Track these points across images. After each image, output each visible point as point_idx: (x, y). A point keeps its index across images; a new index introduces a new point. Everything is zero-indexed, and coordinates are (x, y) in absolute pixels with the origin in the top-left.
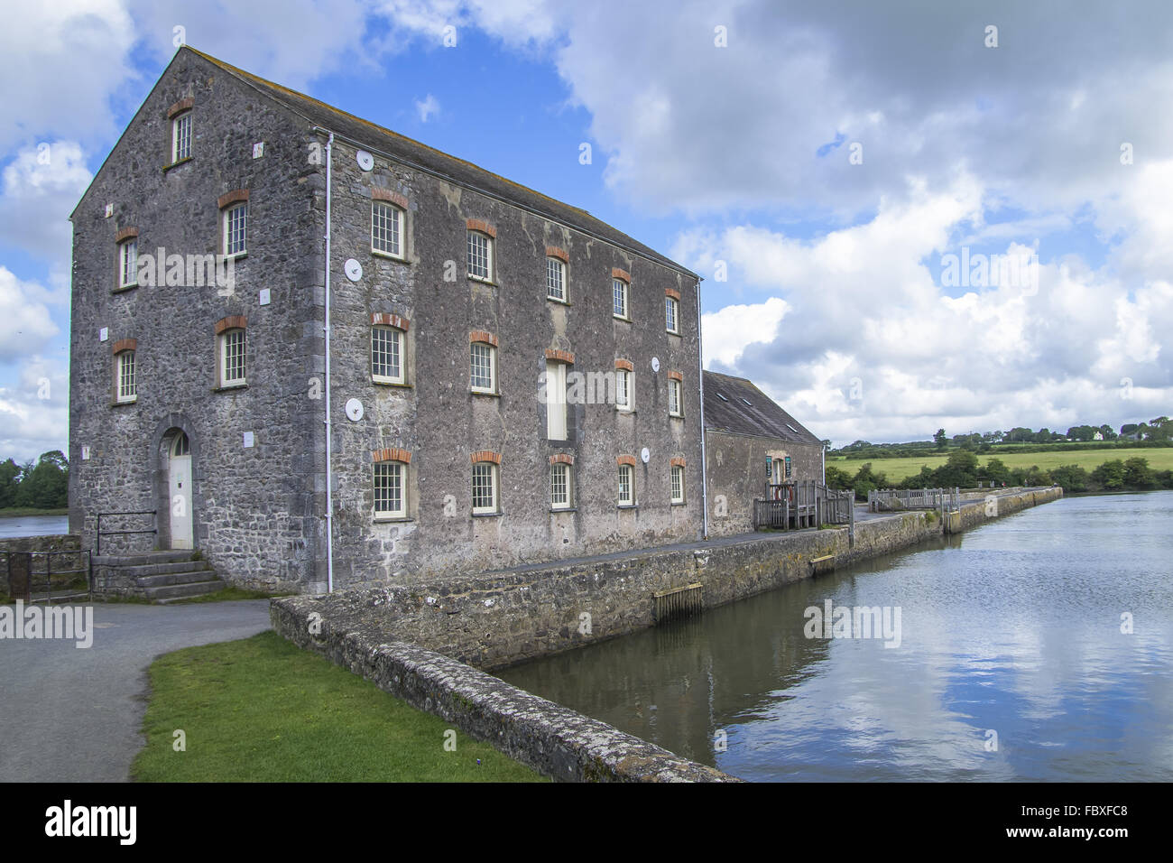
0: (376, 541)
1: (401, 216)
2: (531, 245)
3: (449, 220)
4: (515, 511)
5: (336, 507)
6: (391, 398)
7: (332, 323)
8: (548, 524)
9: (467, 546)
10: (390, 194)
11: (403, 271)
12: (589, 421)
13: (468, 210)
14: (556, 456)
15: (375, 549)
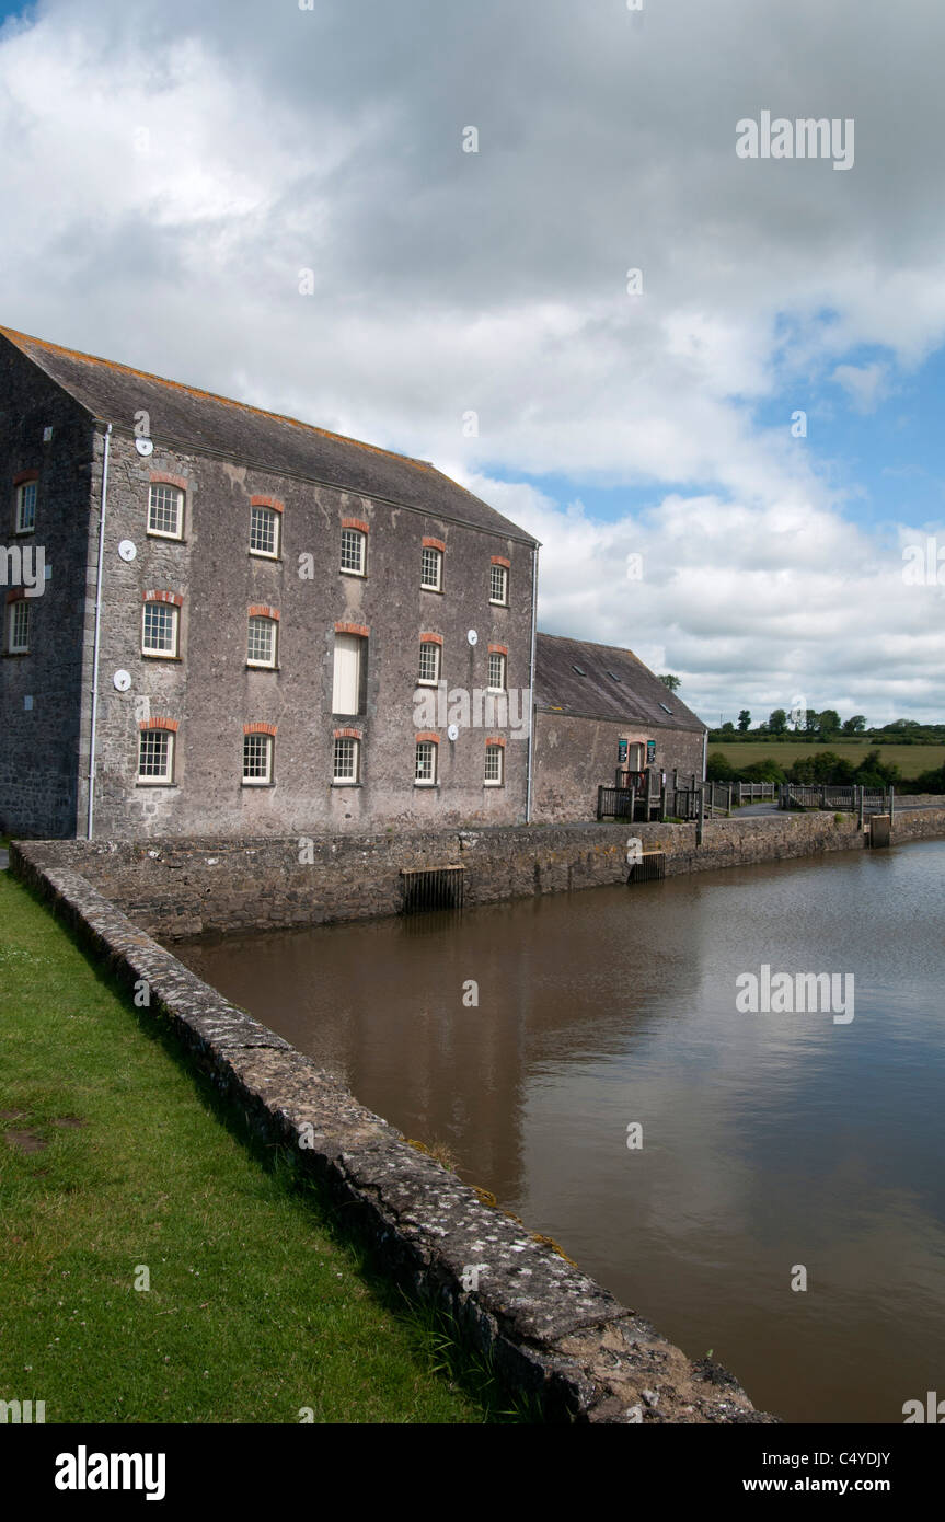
0: (138, 802)
1: (180, 498)
2: (324, 517)
3: (231, 498)
4: (293, 783)
5: (100, 769)
6: (161, 670)
7: (103, 600)
8: (328, 799)
9: (234, 814)
10: (169, 477)
11: (178, 549)
12: (384, 695)
13: (253, 486)
14: (342, 730)
15: (137, 811)
